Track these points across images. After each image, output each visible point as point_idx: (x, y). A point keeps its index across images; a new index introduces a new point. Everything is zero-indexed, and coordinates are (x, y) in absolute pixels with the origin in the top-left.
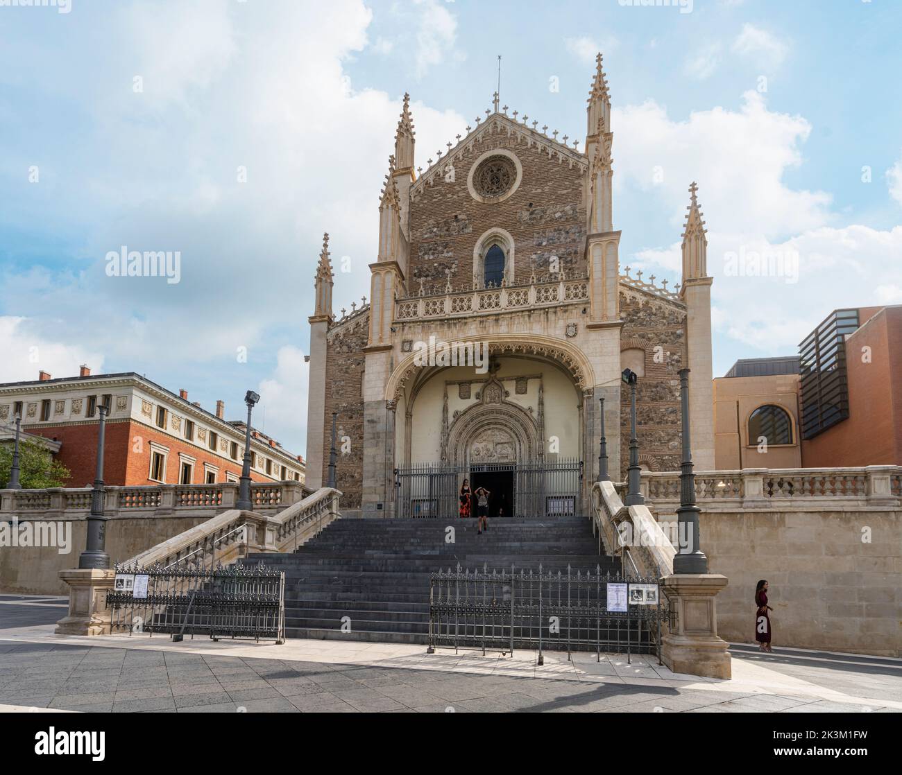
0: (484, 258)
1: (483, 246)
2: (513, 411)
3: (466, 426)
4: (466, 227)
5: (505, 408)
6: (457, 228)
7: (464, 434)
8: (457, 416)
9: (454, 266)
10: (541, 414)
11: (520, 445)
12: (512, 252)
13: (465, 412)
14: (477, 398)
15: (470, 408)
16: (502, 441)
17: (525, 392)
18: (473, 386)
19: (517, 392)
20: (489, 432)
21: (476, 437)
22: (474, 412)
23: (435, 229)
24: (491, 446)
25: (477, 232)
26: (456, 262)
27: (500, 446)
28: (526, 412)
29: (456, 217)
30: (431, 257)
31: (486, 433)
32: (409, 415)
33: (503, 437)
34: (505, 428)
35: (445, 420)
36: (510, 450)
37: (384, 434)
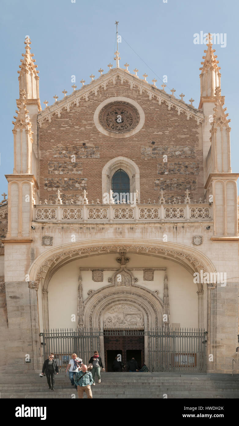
0: (111, 178)
1: (110, 169)
2: (141, 292)
3: (99, 301)
4: (94, 153)
5: (134, 290)
6: (85, 153)
7: (98, 307)
8: (91, 293)
9: (83, 182)
10: (166, 296)
11: (148, 316)
12: (138, 176)
13: (99, 291)
14: (109, 282)
15: (103, 289)
16: (131, 313)
17: (152, 279)
18: (104, 273)
19: (145, 279)
20: (120, 306)
21: (109, 309)
22: (106, 291)
23: (64, 152)
24: (121, 316)
25: (105, 159)
26: (86, 179)
27: (128, 316)
28: (154, 294)
29: (84, 144)
30: (61, 173)
31: (116, 306)
32: (45, 292)
33: (133, 310)
34: (134, 304)
35: (80, 296)
36: (139, 319)
37: (28, 308)
